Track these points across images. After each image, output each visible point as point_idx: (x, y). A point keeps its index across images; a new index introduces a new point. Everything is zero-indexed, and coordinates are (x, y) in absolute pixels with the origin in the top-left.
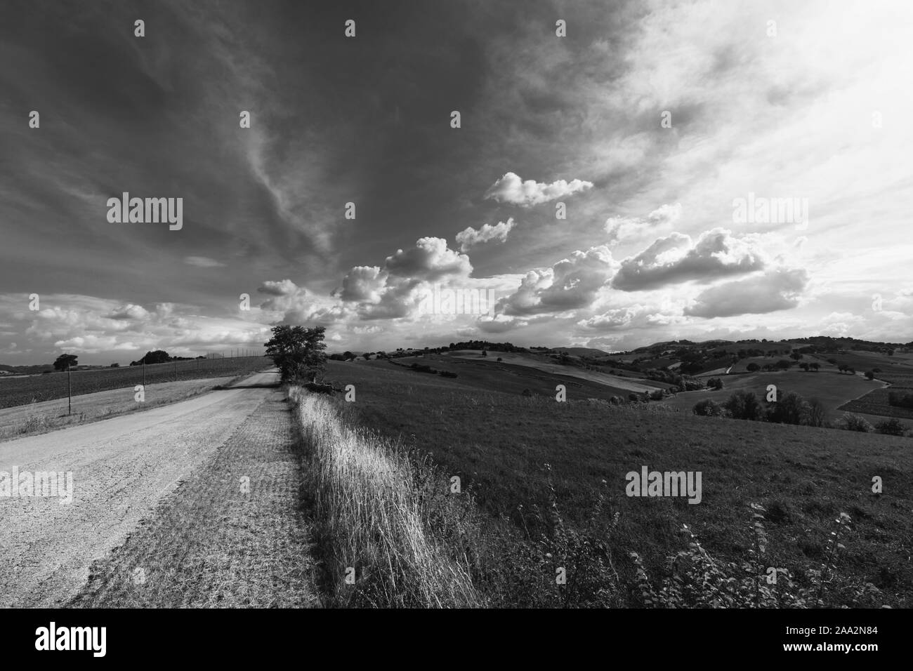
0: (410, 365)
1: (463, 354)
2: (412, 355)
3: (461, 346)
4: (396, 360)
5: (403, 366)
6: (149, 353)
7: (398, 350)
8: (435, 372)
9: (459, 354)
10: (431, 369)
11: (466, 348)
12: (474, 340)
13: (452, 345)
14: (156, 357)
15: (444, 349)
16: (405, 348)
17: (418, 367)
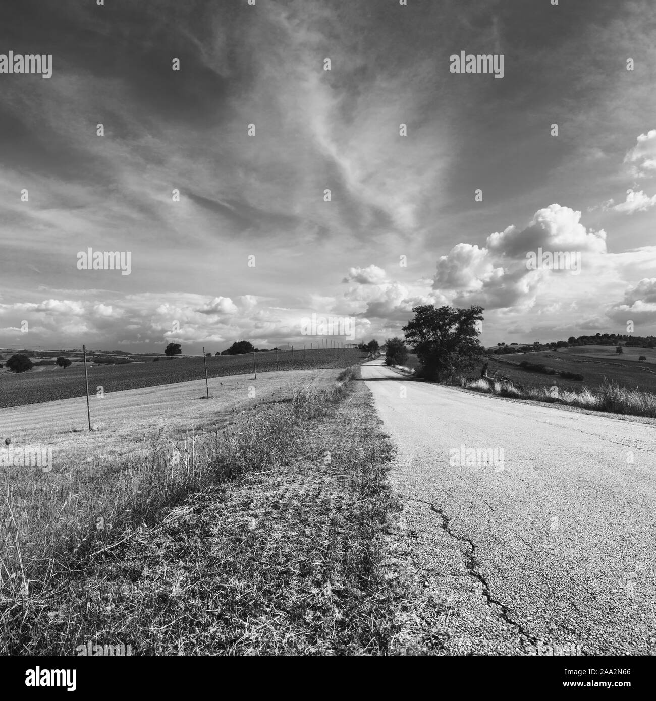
0: (518, 363)
1: (588, 351)
2: (518, 351)
3: (584, 340)
4: (500, 357)
5: (508, 364)
6: (235, 343)
7: (499, 345)
8: (552, 373)
9: (583, 351)
10: (547, 368)
11: (592, 343)
12: (602, 333)
13: (572, 340)
14: (242, 348)
15: (561, 344)
16: (508, 343)
17: (528, 365)
